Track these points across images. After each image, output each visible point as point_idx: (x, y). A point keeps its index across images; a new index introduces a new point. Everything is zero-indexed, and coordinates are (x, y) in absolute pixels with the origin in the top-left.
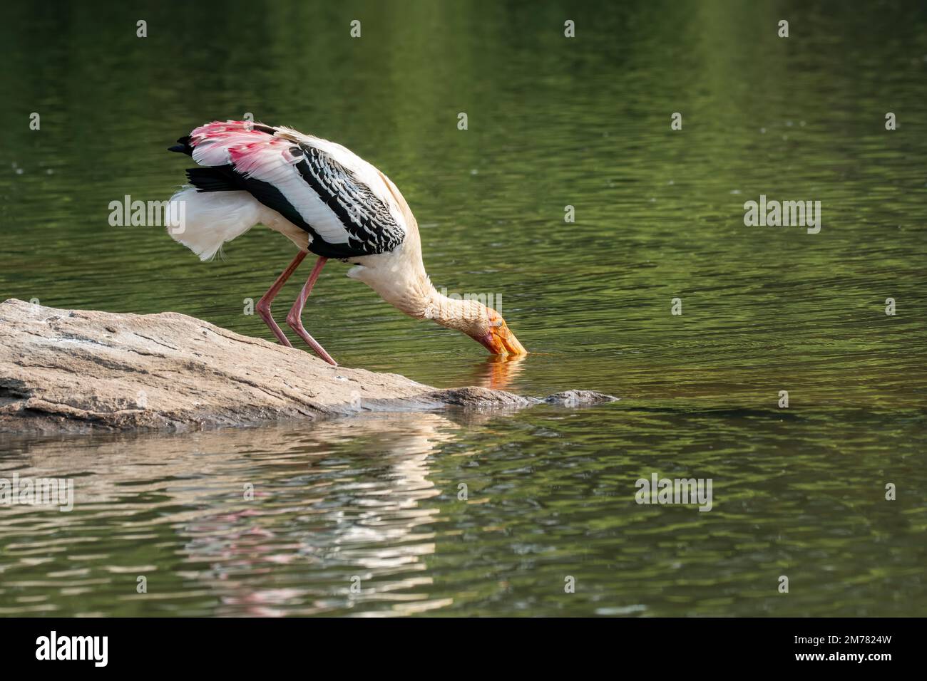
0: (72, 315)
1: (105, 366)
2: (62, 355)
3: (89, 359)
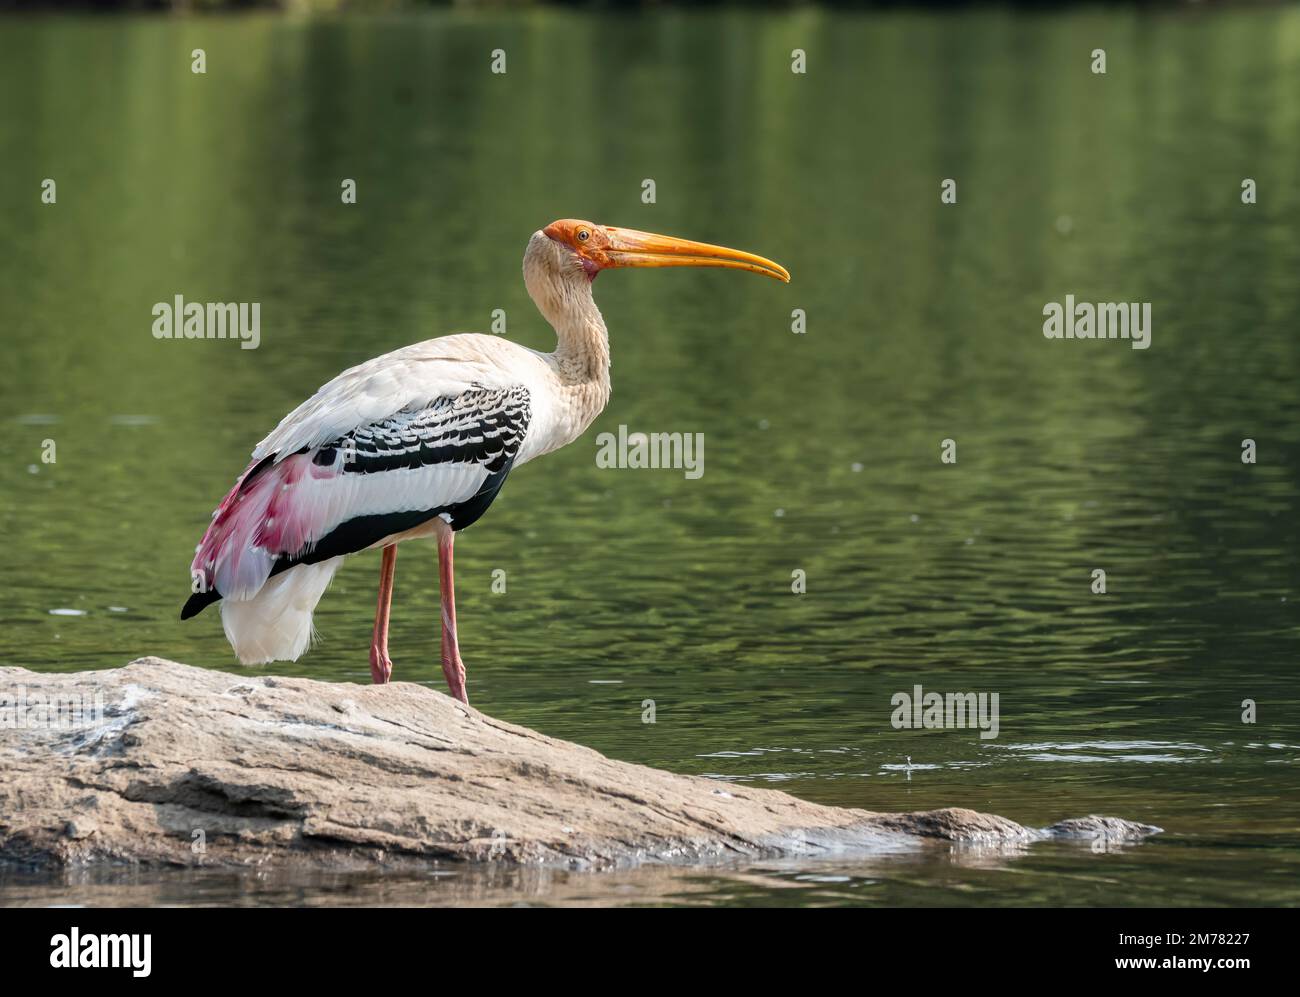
1: (383, 767)
3: (352, 755)
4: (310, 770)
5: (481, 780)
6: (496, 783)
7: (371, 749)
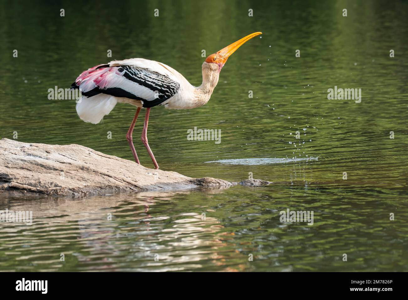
0: (31, 146)
1: (45, 168)
2: (26, 163)
3: (38, 165)
4: (26, 169)
5: (69, 171)
6: (73, 172)
7: (43, 163)
